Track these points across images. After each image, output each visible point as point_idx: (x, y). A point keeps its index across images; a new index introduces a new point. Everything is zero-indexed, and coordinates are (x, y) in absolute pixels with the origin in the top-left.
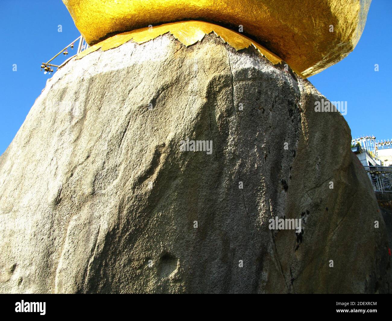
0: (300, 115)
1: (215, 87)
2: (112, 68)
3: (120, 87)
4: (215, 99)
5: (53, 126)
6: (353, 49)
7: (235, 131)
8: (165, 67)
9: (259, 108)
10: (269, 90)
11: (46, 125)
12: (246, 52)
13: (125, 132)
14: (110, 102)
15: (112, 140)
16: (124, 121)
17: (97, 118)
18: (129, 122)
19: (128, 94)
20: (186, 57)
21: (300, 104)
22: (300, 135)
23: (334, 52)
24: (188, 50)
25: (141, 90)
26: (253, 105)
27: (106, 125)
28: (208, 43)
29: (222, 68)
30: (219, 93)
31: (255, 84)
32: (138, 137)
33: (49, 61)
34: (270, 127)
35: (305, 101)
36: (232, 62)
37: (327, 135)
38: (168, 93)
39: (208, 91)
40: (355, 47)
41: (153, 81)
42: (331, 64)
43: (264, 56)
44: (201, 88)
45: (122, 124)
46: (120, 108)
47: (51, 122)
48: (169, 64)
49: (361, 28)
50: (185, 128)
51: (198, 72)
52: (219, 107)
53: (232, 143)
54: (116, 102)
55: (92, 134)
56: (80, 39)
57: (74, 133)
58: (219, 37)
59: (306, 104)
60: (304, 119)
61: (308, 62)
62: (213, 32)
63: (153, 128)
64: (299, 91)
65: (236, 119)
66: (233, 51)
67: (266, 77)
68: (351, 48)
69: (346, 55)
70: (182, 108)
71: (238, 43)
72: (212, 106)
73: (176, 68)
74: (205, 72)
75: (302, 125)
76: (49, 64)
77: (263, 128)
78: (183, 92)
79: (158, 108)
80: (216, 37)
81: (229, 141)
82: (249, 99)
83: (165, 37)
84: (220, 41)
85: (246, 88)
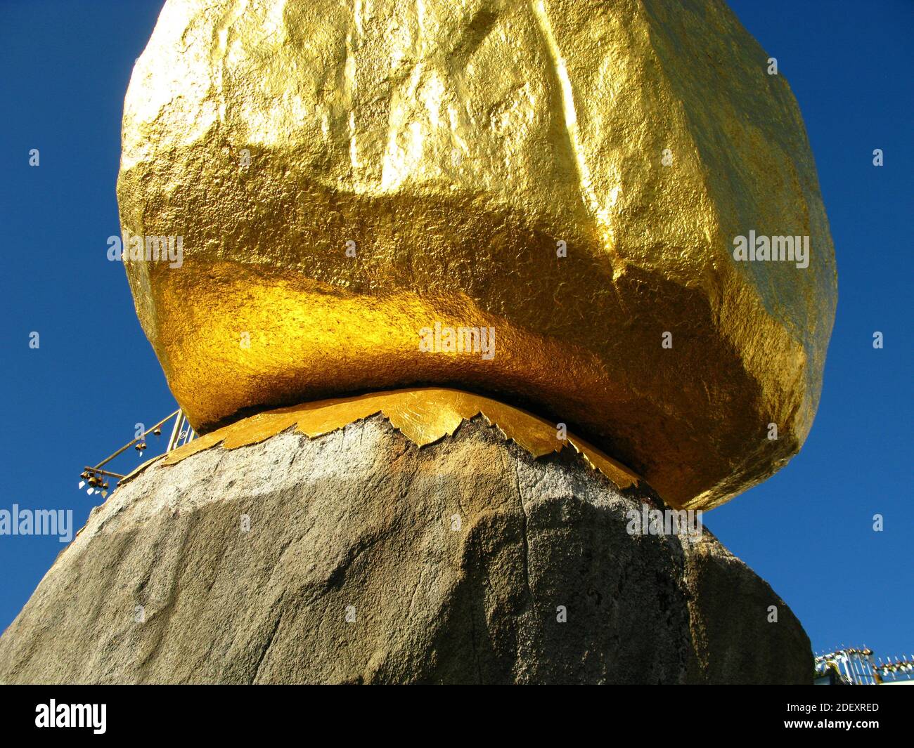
0: (686, 606)
1: (484, 542)
2: (245, 490)
3: (261, 537)
4: (484, 572)
5: (92, 625)
6: (800, 447)
7: (533, 647)
8: (368, 494)
9: (588, 593)
10: (610, 549)
11: (75, 620)
12: (556, 460)
13: (266, 647)
14: (235, 572)
15: (234, 666)
16: (267, 619)
17: (202, 609)
18: (279, 622)
19: (280, 554)
20: (418, 472)
21: (685, 580)
22: (688, 656)
23: (757, 457)
24: (422, 456)
25: (310, 547)
26: (574, 584)
27: (223, 627)
28: (468, 440)
29: (501, 497)
30: (494, 557)
31: (578, 537)
32: (296, 660)
33: (102, 463)
34: (616, 637)
35: (696, 573)
36: (524, 483)
37: (752, 654)
38: (374, 555)
39: (468, 552)
40: (802, 444)
41: (339, 526)
42: (752, 484)
43: (597, 470)
44: (451, 545)
45: (262, 628)
46: (259, 587)
47: (91, 612)
48: (376, 487)
49: (813, 402)
50: (412, 641)
51: (445, 507)
52: (494, 591)
53: (524, 678)
54: (249, 572)
55: (186, 648)
56: (176, 416)
57: (143, 643)
58: (494, 426)
59: (699, 580)
60: (696, 616)
61: (698, 480)
62: (479, 415)
63: (334, 638)
64: (682, 549)
65: (534, 619)
66: (528, 459)
67: (604, 517)
68: (795, 446)
69: (783, 461)
70: (406, 591)
71: (537, 439)
72: (476, 587)
73: (393, 497)
74: (460, 506)
75: (692, 630)
76: (101, 471)
77: (599, 639)
78: (409, 554)
79: (349, 590)
80: (488, 427)
81: (517, 674)
82: (564, 571)
83: (370, 426)
84: (495, 437)
85: (556, 546)
